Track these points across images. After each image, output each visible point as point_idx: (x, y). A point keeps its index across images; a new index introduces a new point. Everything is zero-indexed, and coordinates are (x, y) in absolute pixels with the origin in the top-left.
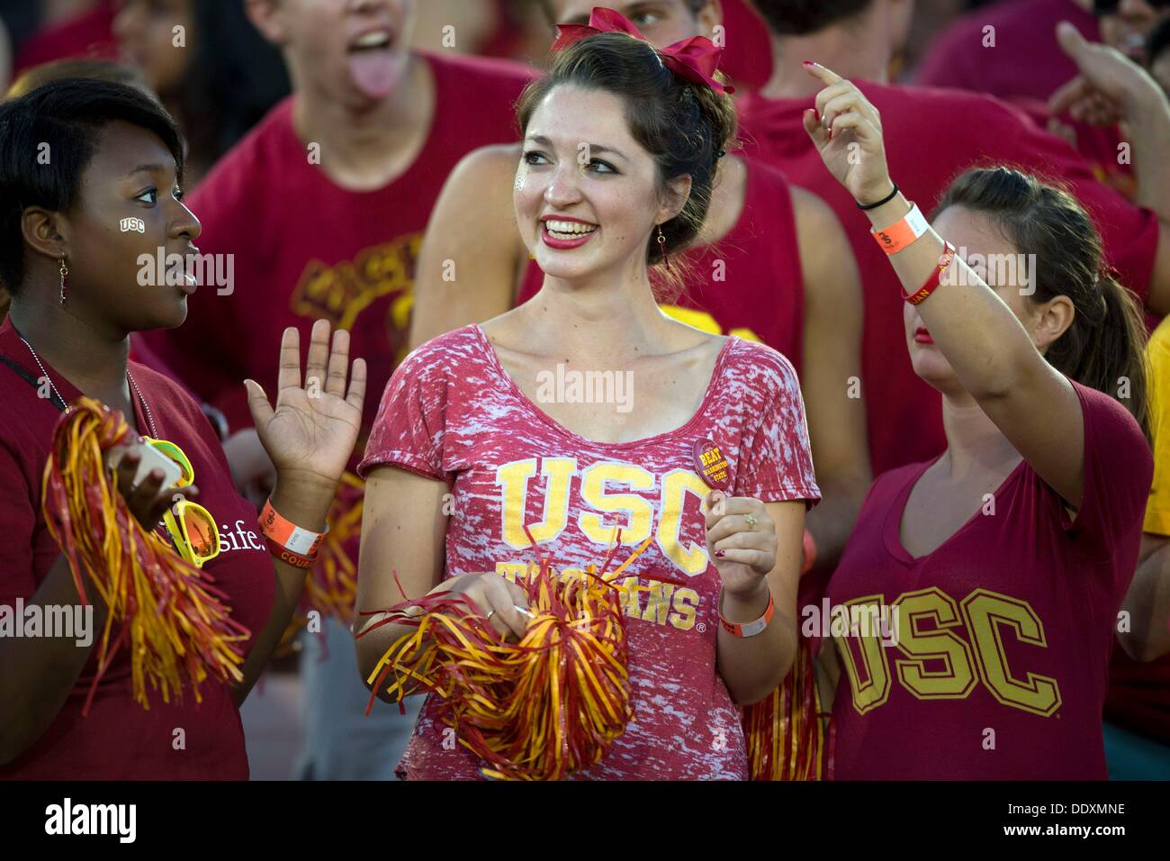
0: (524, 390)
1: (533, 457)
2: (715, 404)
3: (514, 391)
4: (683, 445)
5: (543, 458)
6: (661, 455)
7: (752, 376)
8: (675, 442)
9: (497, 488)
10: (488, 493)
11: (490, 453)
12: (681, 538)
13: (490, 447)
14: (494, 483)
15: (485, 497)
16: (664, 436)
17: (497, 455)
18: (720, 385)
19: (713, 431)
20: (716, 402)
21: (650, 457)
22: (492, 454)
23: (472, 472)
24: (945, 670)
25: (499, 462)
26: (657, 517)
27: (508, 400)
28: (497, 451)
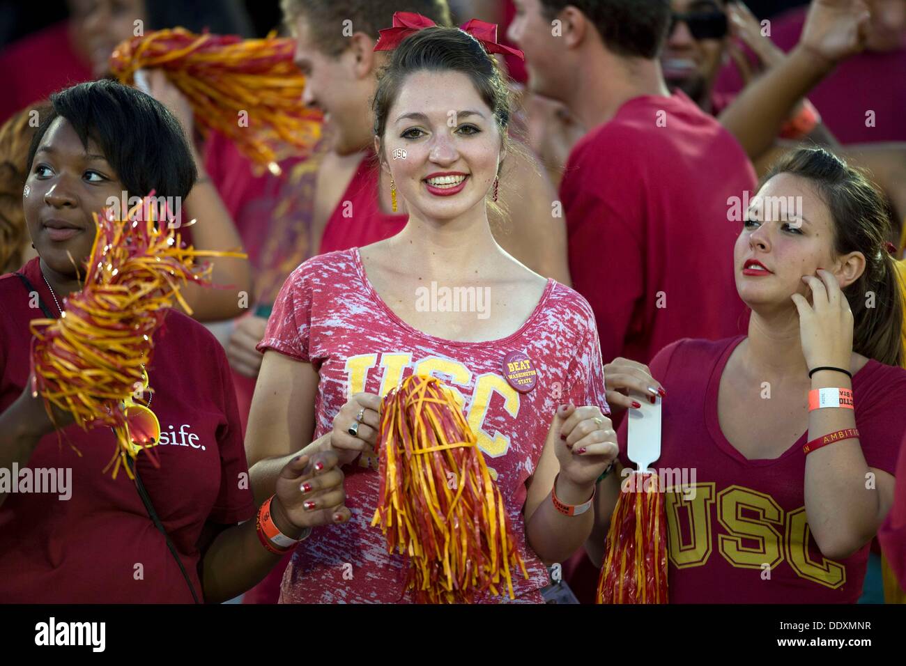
0: (381, 296)
1: (375, 352)
2: (533, 330)
3: (373, 297)
4: (501, 352)
5: (383, 354)
6: (481, 358)
7: (567, 318)
8: (496, 349)
9: (345, 374)
10: (339, 378)
11: (344, 346)
12: (484, 427)
13: (345, 342)
14: (343, 370)
15: (336, 381)
16: (487, 343)
17: (348, 349)
18: (539, 318)
19: (528, 348)
20: (534, 328)
21: (472, 358)
22: (345, 348)
23: (329, 360)
24: (759, 548)
25: (349, 355)
26: (467, 409)
27: (367, 303)
28: (349, 345)
